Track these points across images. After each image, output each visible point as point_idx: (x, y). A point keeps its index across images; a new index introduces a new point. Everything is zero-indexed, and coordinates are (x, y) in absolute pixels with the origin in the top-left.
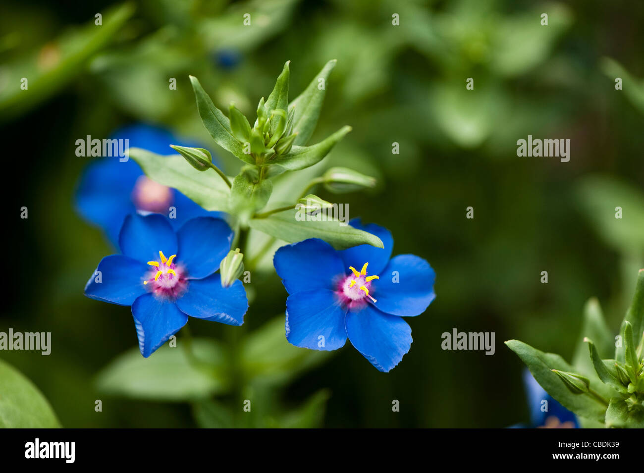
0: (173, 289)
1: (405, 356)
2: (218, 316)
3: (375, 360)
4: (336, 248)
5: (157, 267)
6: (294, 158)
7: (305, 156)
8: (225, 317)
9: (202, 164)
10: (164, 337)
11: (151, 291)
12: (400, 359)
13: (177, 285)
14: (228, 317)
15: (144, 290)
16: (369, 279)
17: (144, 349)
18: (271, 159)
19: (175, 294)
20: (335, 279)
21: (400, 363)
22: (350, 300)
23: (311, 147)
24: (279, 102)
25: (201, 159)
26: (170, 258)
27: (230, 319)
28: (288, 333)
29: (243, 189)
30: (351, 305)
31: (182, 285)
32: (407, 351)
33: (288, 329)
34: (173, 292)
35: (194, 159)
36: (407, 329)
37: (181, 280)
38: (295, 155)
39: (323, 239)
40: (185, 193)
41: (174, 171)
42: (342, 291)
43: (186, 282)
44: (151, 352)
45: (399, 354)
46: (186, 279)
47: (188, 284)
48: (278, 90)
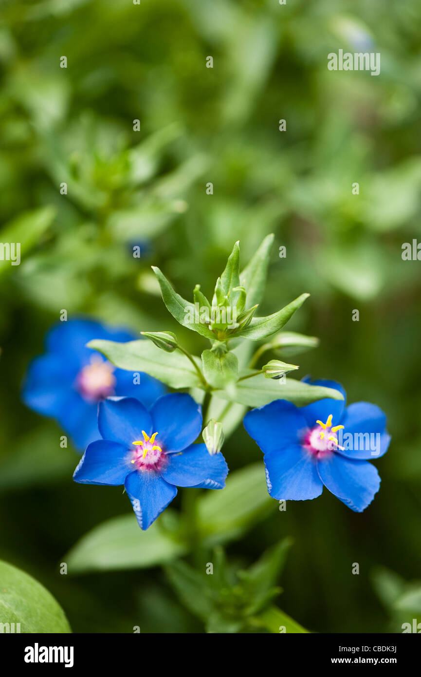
0: (156, 464)
1: (376, 495)
2: (204, 483)
3: (350, 503)
4: (298, 406)
5: (141, 446)
6: (255, 329)
7: (265, 326)
8: (210, 483)
9: (170, 346)
10: (160, 509)
11: (136, 469)
12: (372, 498)
13: (159, 461)
14: (213, 482)
15: (129, 469)
16: (335, 429)
17: (143, 522)
18: (232, 333)
19: (159, 468)
20: (300, 433)
21: (373, 502)
22: (318, 452)
23: (270, 317)
24: (231, 279)
25: (170, 341)
26: (153, 435)
27: (214, 484)
28: (270, 489)
29: (213, 364)
30: (319, 456)
31: (163, 460)
32: (377, 490)
33: (270, 486)
34: (157, 467)
35: (164, 342)
36: (373, 470)
37: (162, 454)
38: (255, 326)
39: (286, 399)
40: (152, 374)
41: (135, 356)
42: (309, 443)
43: (166, 456)
44: (149, 524)
45: (370, 494)
46: (166, 453)
47: (169, 457)
48: (230, 269)
